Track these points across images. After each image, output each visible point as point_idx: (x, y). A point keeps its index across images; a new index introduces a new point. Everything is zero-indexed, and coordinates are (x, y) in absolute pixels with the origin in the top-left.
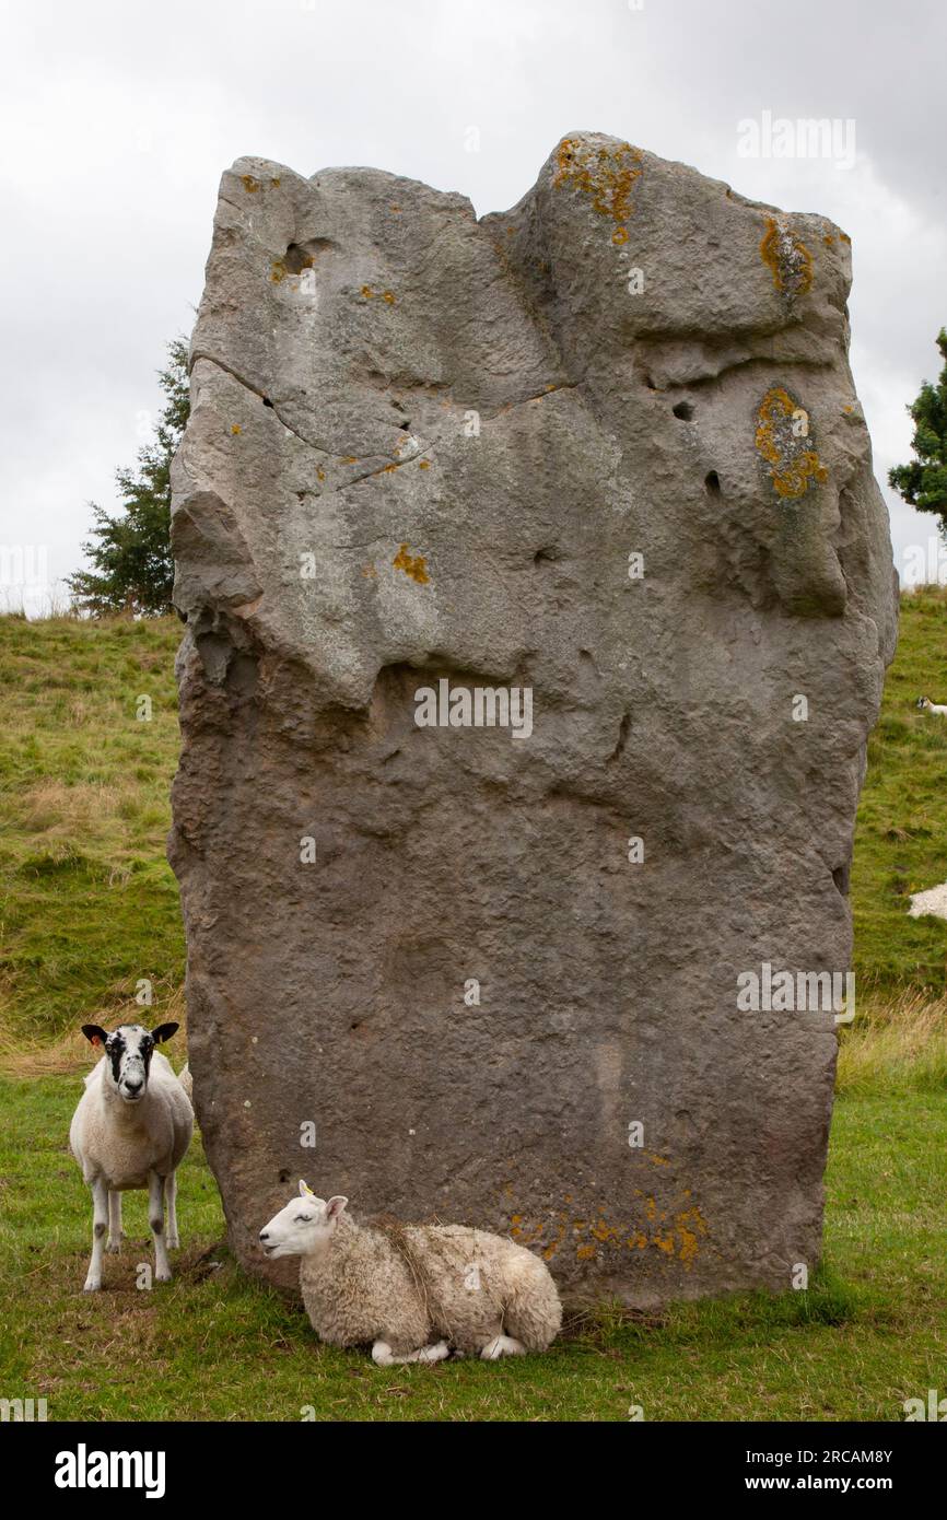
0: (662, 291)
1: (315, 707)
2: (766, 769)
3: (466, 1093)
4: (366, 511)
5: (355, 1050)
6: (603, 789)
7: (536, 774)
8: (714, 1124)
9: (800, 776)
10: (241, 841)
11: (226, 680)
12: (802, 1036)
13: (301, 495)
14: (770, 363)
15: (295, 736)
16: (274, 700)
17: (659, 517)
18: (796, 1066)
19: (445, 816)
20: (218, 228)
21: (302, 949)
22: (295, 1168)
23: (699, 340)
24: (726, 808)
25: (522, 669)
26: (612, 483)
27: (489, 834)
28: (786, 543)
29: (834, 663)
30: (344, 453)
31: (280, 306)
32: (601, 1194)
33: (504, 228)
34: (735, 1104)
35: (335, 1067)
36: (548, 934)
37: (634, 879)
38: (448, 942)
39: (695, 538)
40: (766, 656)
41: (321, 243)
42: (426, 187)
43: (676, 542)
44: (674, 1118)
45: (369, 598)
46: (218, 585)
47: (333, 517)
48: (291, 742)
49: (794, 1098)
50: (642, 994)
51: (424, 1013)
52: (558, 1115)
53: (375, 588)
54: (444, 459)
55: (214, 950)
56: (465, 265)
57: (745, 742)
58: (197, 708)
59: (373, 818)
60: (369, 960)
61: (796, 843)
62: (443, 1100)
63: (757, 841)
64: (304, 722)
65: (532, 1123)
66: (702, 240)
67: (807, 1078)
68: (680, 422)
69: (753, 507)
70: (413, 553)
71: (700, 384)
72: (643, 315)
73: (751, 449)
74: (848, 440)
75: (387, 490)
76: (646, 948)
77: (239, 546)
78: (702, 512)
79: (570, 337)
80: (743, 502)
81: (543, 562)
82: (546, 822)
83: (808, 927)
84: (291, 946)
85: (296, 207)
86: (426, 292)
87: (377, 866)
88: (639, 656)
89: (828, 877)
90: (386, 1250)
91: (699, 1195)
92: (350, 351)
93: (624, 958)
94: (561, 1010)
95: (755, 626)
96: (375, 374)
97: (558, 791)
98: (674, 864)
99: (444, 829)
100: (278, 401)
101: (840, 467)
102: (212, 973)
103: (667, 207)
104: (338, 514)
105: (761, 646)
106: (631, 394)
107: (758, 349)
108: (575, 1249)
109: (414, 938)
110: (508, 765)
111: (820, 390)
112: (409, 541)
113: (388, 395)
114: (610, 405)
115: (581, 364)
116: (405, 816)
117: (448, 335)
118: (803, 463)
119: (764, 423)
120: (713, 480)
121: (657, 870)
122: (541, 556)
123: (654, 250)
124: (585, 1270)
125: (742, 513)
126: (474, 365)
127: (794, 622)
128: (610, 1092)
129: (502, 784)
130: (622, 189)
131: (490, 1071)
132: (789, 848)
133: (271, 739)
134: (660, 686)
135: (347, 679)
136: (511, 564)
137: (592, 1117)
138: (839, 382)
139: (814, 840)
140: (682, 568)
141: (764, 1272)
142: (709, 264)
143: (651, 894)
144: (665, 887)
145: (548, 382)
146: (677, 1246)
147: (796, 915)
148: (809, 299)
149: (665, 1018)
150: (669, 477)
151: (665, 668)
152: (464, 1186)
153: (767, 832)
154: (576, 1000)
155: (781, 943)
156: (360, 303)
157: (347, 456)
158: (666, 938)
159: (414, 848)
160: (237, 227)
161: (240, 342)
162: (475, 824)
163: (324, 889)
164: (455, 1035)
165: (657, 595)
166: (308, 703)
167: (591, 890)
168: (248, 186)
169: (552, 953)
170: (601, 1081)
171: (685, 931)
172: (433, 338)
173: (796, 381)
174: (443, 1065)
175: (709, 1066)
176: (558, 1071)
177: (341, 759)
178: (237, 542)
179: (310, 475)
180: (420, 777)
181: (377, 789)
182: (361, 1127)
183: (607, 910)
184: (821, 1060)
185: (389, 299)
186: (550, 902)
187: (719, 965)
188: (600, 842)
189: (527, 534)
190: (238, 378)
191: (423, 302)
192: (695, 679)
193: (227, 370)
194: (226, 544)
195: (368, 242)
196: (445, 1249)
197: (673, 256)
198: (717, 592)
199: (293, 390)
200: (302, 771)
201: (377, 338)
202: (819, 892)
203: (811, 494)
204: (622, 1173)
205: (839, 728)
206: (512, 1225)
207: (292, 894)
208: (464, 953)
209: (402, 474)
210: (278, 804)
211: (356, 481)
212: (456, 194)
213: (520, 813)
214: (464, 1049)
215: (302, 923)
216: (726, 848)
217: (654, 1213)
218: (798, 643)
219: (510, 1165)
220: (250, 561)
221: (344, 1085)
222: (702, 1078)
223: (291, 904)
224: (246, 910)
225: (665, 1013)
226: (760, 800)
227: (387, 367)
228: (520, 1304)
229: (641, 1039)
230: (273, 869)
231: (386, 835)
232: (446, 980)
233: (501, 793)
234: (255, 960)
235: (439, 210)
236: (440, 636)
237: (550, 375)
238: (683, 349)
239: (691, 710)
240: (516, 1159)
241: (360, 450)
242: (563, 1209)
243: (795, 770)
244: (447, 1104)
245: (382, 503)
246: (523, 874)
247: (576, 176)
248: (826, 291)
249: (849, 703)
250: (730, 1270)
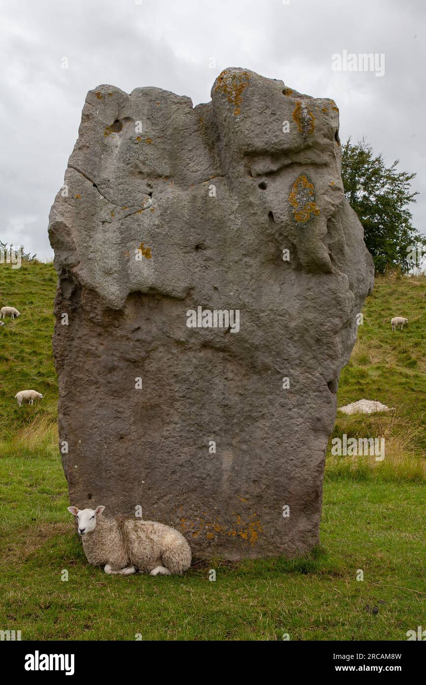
0: (252, 135)
1: (102, 309)
2: (296, 338)
3: (167, 468)
4: (128, 229)
5: (121, 448)
6: (223, 345)
7: (196, 338)
8: (268, 487)
9: (312, 342)
10: (77, 362)
11: (71, 297)
12: (308, 452)
13: (103, 222)
14: (300, 164)
15: (95, 320)
16: (86, 306)
17: (251, 231)
18: (304, 464)
19: (160, 355)
20: (83, 114)
21: (100, 406)
22: (94, 493)
23: (269, 155)
24: (277, 354)
25: (189, 295)
26: (232, 217)
27: (178, 362)
28: (301, 242)
29: (326, 294)
30: (123, 205)
31: (106, 146)
32: (218, 512)
33: (205, 110)
34: (277, 479)
35: (112, 454)
36: (203, 404)
37: (238, 383)
38: (162, 406)
39: (265, 240)
40: (296, 290)
41: (128, 119)
42: (173, 94)
43: (257, 242)
44: (252, 483)
45: (126, 264)
46: (66, 259)
47: (115, 231)
48: (94, 323)
49: (302, 478)
50: (241, 431)
51: (152, 434)
52: (205, 479)
53: (128, 261)
54: (161, 207)
55: (65, 405)
56: (182, 126)
57: (286, 327)
58: (59, 309)
59: (129, 354)
60: (128, 412)
61: (311, 370)
62: (157, 470)
63: (292, 369)
64: (98, 315)
65: (193, 482)
66: (268, 112)
67: (308, 470)
68: (260, 190)
69: (286, 227)
70: (146, 246)
71: (270, 174)
72: (245, 145)
73: (286, 201)
74: (332, 197)
75: (137, 220)
76: (243, 412)
77: (72, 243)
78: (267, 229)
79: (224, 155)
80: (282, 224)
81: (199, 250)
82: (201, 358)
83: (314, 406)
84: (95, 405)
85: (119, 105)
86: (166, 138)
87: (133, 374)
88: (240, 290)
89: (325, 385)
90: (114, 529)
91: (260, 516)
92: (130, 163)
93: (234, 416)
94: (208, 436)
95: (293, 277)
96: (141, 173)
97: (205, 345)
98: (256, 377)
99: (160, 360)
100: (99, 185)
101: (326, 209)
102: (64, 414)
103: (256, 99)
104: (117, 230)
105: (295, 286)
106: (242, 179)
107: (293, 158)
108: (206, 534)
109: (148, 404)
110: (185, 334)
111: (322, 175)
112: (144, 241)
113: (146, 181)
114: (236, 184)
115: (227, 166)
116: (143, 354)
117: (173, 156)
118: (308, 207)
119: (294, 190)
120: (271, 215)
121: (248, 379)
122: (197, 248)
123: (250, 117)
124: (209, 543)
125: (283, 229)
126: (183, 168)
127: (310, 275)
128: (227, 471)
129: (183, 342)
130: (239, 91)
131: (178, 459)
132: (307, 372)
133: (87, 321)
134: (248, 302)
135: (112, 297)
136: (185, 251)
137: (218, 481)
138: (331, 172)
139: (319, 369)
140: (260, 253)
141: (285, 550)
142: (271, 122)
143: (245, 390)
144: (251, 387)
145: (211, 174)
146: (249, 536)
147: (309, 401)
148: (314, 136)
149: (250, 441)
150: (255, 214)
151: (251, 294)
152: (163, 505)
153: (297, 365)
154: (214, 432)
155: (302, 412)
156: (136, 143)
157: (124, 207)
158: (252, 408)
159: (147, 367)
160: (91, 114)
161: (88, 161)
162: (172, 358)
163: (109, 382)
164: (164, 444)
165: (249, 264)
166: (99, 308)
167: (220, 387)
168: (99, 98)
169: (204, 412)
170: (223, 466)
171: (259, 405)
172: (167, 157)
173: (311, 172)
174: (158, 456)
175: (267, 462)
176: (206, 461)
177: (116, 330)
178: (71, 242)
179: (108, 214)
180: (149, 339)
181: (131, 343)
182: (122, 479)
183: (227, 396)
184: (316, 463)
185: (149, 142)
186: (204, 391)
187: (274, 420)
188: (224, 367)
189: (191, 238)
190: (84, 175)
191: (164, 143)
192: (264, 300)
193: (80, 172)
194: (68, 243)
195: (145, 118)
196: (139, 530)
197: (257, 119)
198: (277, 263)
199: (104, 180)
200: (100, 335)
201: (141, 158)
202: (320, 391)
203: (312, 221)
204: (228, 504)
205: (329, 321)
206: (181, 522)
207: (97, 384)
208: (168, 411)
209: (144, 214)
210: (90, 348)
211: (126, 217)
212: (184, 97)
213: (191, 354)
214: (168, 449)
215: (100, 396)
216: (278, 371)
217: (240, 522)
218: (311, 285)
219: (183, 498)
220: (76, 250)
221: (115, 461)
222: (263, 467)
223: (96, 388)
224: (78, 390)
225: (251, 439)
226: (293, 351)
227: (145, 170)
228: (167, 554)
229: (241, 450)
230: (89, 374)
231: (135, 362)
232: (162, 421)
233: (183, 345)
234: (81, 410)
235: (175, 103)
236: (153, 280)
237: (213, 172)
238: (263, 159)
239: (262, 313)
240: (185, 496)
241: (129, 204)
242: (202, 517)
243: (310, 339)
244: (158, 472)
245: (135, 226)
246: (192, 379)
247: (222, 87)
248: (322, 132)
249: (333, 310)
250: (271, 548)
